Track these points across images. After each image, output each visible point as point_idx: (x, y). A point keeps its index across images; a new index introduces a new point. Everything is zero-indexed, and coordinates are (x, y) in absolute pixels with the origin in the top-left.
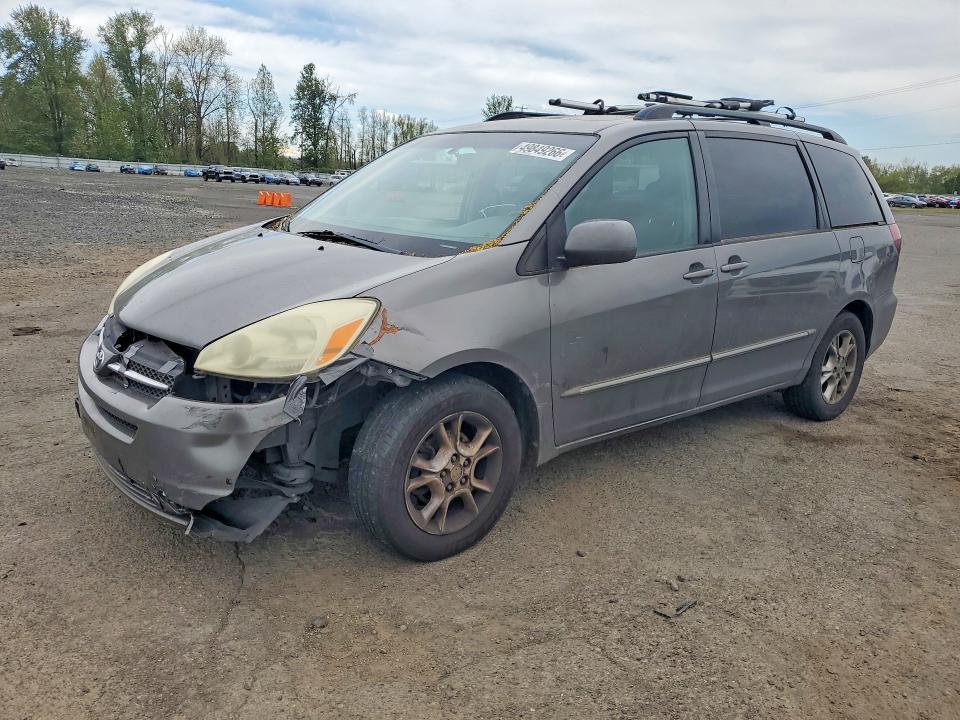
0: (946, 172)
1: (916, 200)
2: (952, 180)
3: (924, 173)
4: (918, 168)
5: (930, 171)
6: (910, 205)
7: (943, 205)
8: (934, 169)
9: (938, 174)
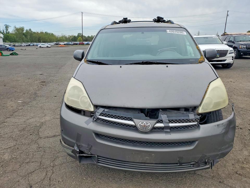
0: (71, 37)
1: (71, 43)
2: (73, 38)
3: (66, 37)
4: (64, 36)
5: (67, 36)
6: (70, 45)
7: (76, 44)
8: (68, 36)
9: (69, 37)
